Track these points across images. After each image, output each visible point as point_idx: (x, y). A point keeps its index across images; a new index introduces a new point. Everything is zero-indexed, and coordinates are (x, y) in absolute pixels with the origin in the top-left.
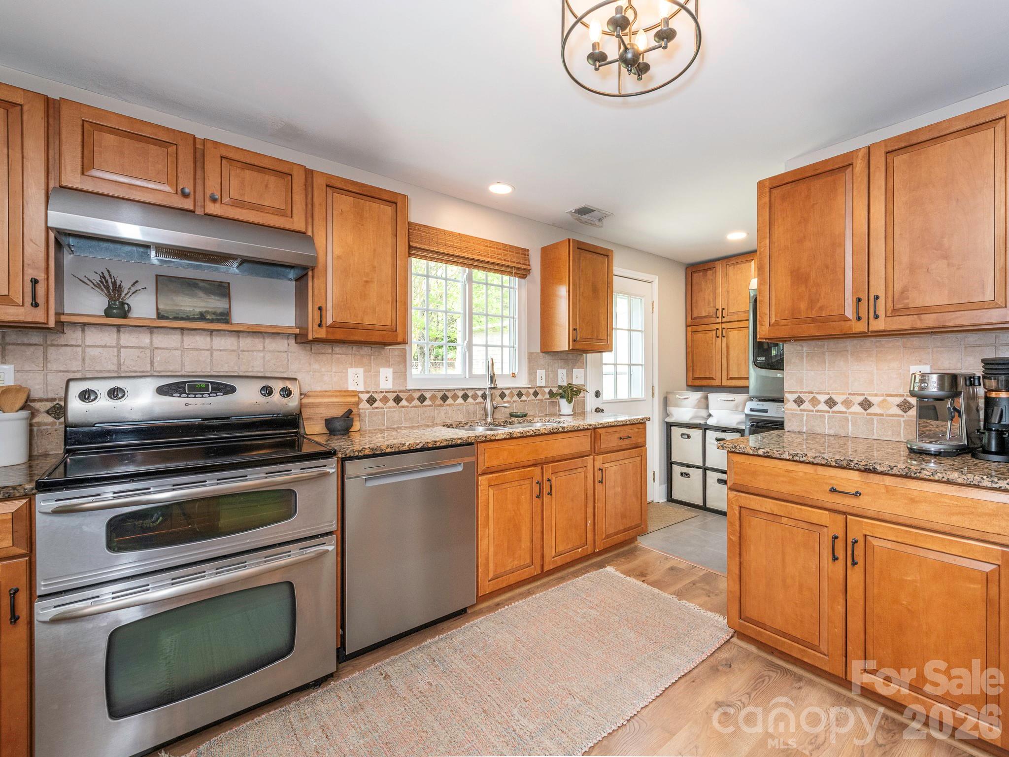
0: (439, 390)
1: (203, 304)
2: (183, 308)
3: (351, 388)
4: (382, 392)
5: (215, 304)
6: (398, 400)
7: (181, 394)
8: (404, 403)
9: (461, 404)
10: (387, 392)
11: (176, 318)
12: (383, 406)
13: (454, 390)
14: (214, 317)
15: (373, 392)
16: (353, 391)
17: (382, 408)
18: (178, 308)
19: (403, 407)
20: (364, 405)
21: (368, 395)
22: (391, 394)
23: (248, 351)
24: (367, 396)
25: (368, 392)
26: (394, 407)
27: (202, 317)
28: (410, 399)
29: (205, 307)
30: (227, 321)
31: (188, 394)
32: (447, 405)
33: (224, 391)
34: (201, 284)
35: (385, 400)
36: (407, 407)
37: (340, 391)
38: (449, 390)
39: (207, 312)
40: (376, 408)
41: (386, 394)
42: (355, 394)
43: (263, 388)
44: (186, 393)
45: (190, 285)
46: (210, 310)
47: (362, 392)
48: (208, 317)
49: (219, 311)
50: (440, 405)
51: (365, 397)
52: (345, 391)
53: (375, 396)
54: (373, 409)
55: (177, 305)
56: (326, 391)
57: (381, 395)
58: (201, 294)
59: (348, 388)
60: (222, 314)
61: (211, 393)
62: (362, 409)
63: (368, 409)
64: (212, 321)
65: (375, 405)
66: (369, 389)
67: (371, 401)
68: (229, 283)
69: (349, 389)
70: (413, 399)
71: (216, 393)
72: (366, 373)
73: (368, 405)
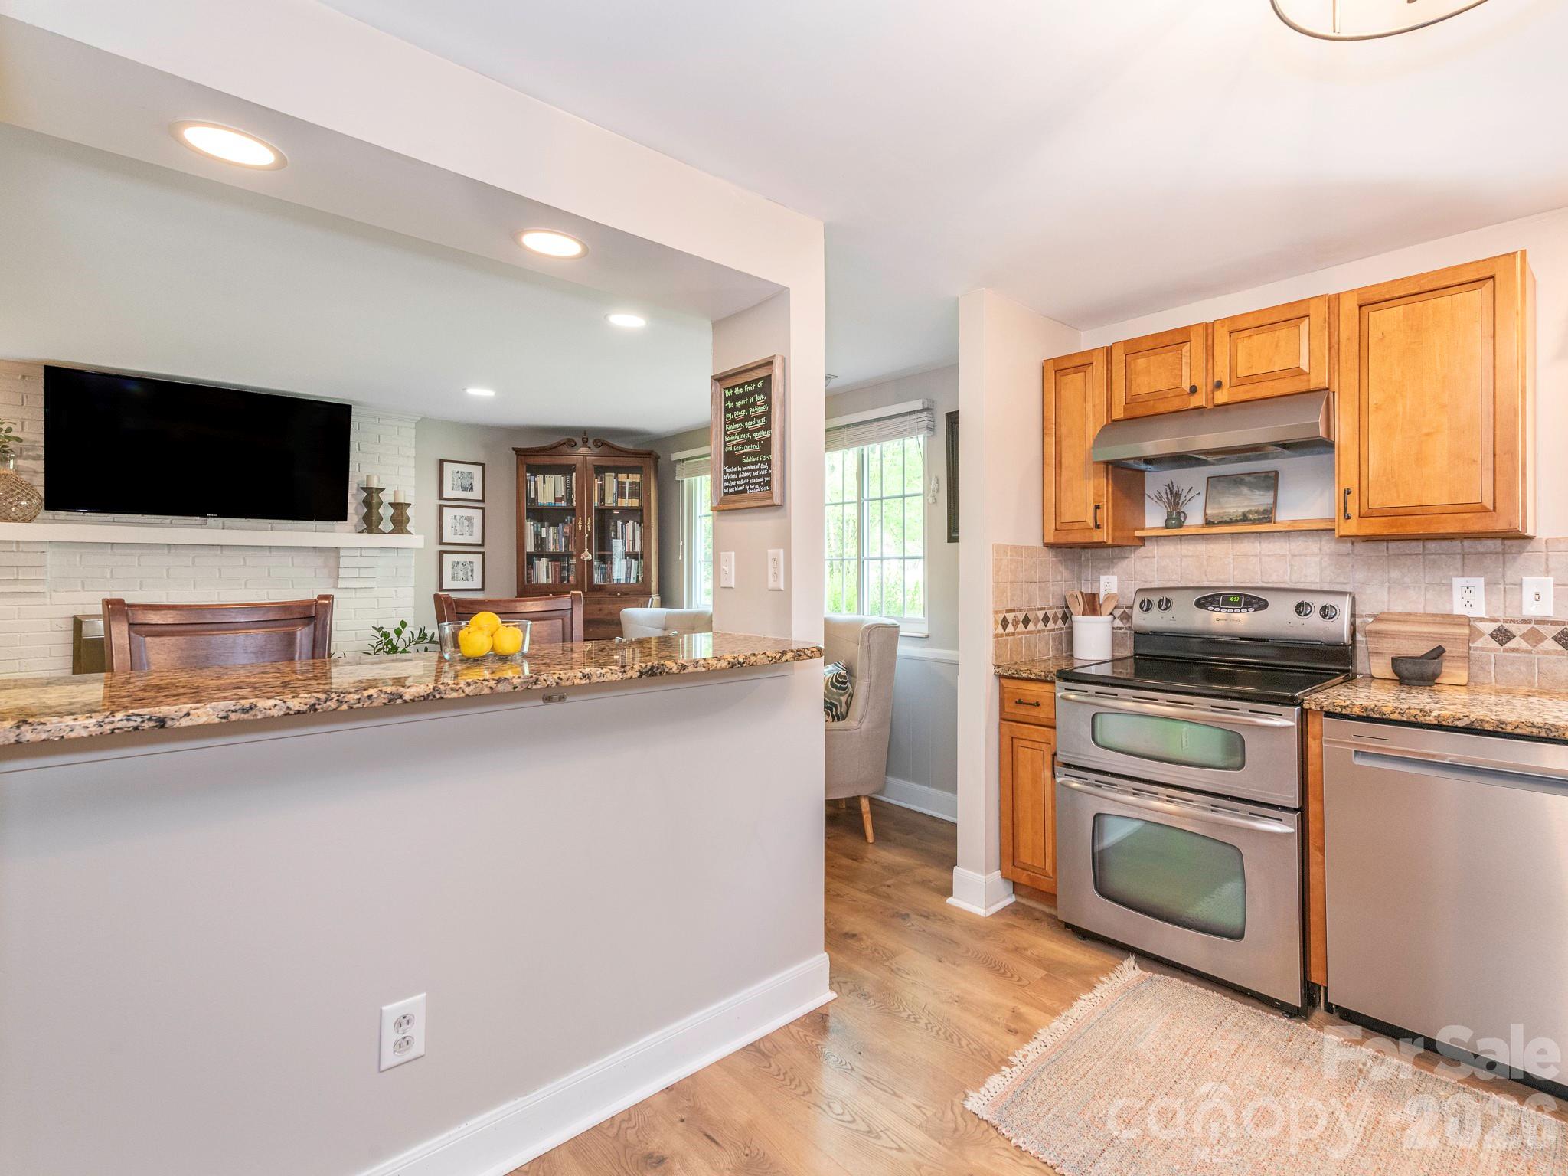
1: (1246, 503)
2: (1227, 511)
3: (1459, 609)
4: (1526, 622)
5: (1259, 500)
7: (1215, 607)
10: (1538, 622)
11: (1221, 523)
12: (1530, 648)
14: (1256, 516)
15: (1506, 621)
16: (1459, 617)
17: (1530, 652)
18: (1222, 511)
20: (1486, 642)
21: (1495, 626)
22: (1549, 626)
23: (1300, 555)
24: (1492, 627)
25: (1495, 620)
26: (1557, 652)
27: (1244, 519)
29: (1247, 506)
30: (1269, 521)
31: (1221, 608)
33: (1256, 606)
34: (1247, 479)
35: (1534, 637)
37: (1434, 615)
39: (1250, 512)
40: (1514, 650)
41: (1535, 626)
42: (1465, 621)
43: (1299, 605)
44: (1219, 607)
45: (1236, 480)
46: (1253, 509)
47: (1481, 619)
48: (1251, 517)
49: (1261, 509)
51: (1489, 628)
52: (1443, 616)
53: (1512, 628)
54: (1505, 651)
55: (1222, 508)
56: (1410, 614)
57: (1525, 628)
58: (1245, 490)
59: (1452, 610)
60: (1265, 512)
61: (1243, 608)
62: (1483, 649)
63: (1495, 650)
64: (1254, 522)
65: (1511, 645)
66: (1496, 615)
67: (1502, 636)
68: (1277, 473)
69: (1455, 613)
71: (1247, 608)
72: (1489, 585)
73: (1494, 644)
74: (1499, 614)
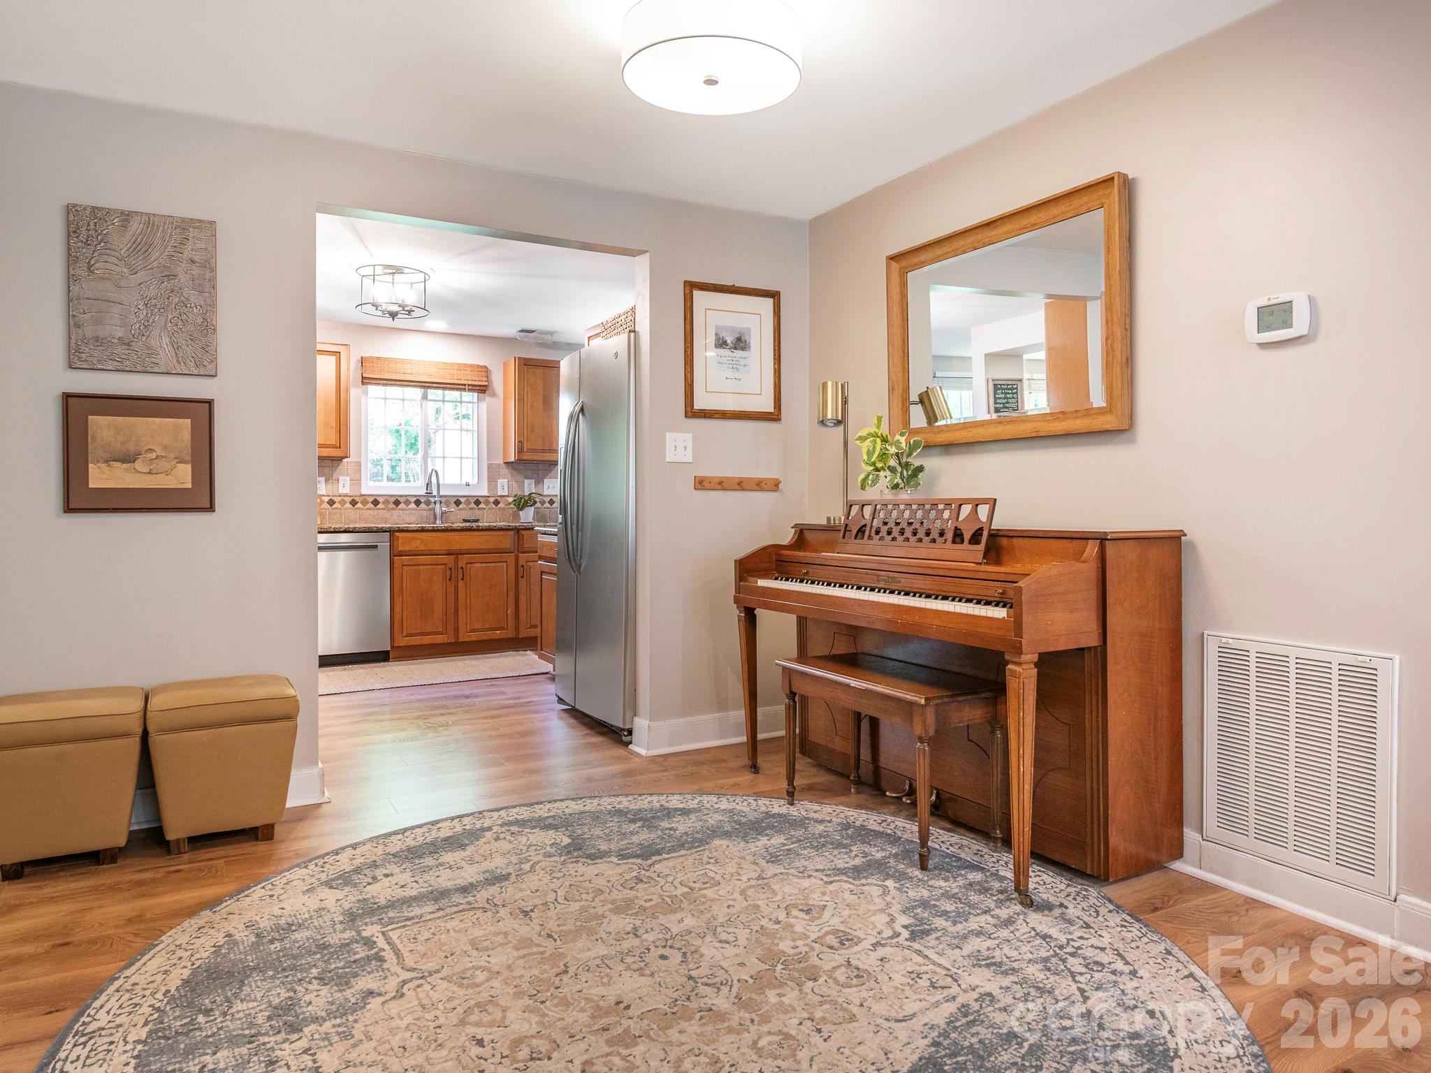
0: (392, 496)
4: (340, 496)
6: (354, 503)
8: (359, 505)
9: (414, 509)
10: (345, 496)
12: (341, 507)
13: (406, 496)
15: (333, 496)
17: (340, 509)
19: (359, 509)
20: (326, 506)
21: (329, 498)
22: (348, 498)
25: (328, 496)
26: (350, 508)
28: (364, 503)
32: (400, 509)
35: (343, 502)
36: (363, 509)
38: (401, 496)
40: (336, 508)
41: (343, 498)
47: (324, 496)
50: (393, 509)
51: (326, 499)
53: (335, 499)
54: (333, 509)
57: (340, 499)
62: (324, 508)
63: (328, 509)
65: (334, 506)
66: (329, 494)
67: (331, 503)
70: (367, 503)
72: (327, 481)
73: (329, 506)
74: (330, 493)
